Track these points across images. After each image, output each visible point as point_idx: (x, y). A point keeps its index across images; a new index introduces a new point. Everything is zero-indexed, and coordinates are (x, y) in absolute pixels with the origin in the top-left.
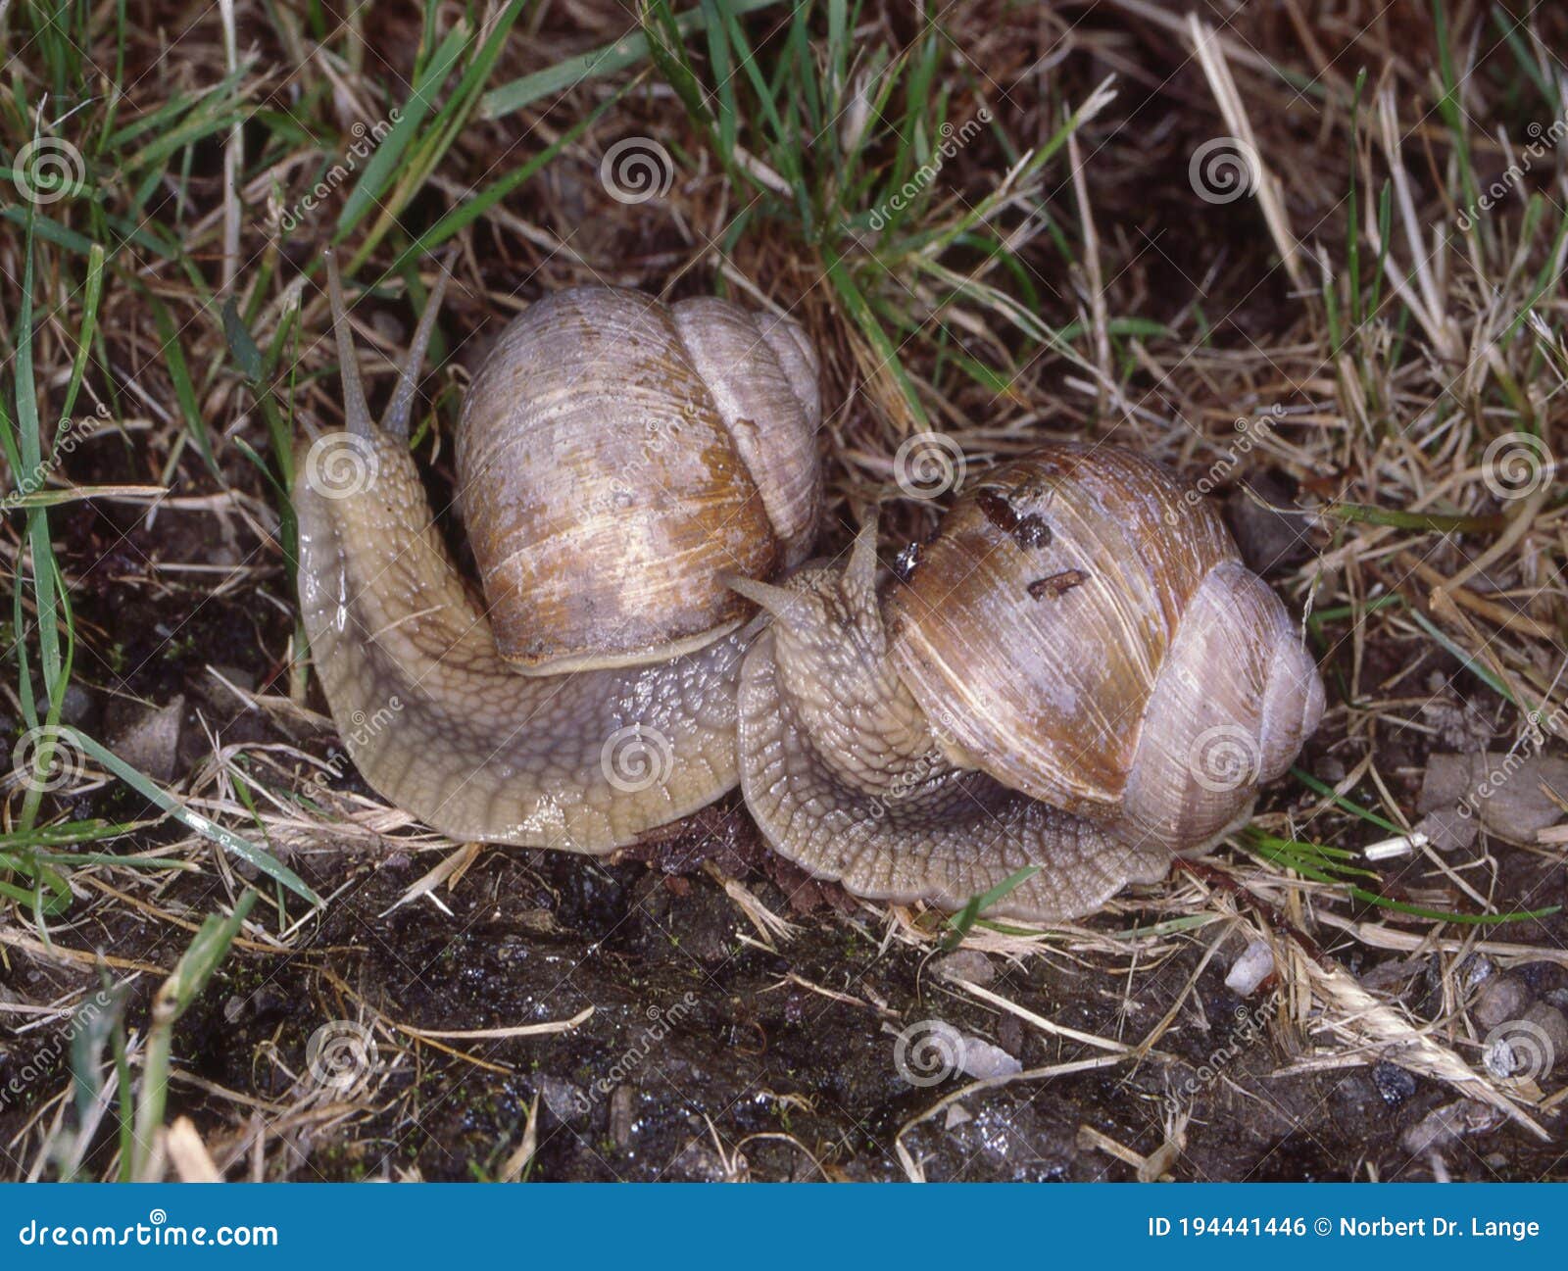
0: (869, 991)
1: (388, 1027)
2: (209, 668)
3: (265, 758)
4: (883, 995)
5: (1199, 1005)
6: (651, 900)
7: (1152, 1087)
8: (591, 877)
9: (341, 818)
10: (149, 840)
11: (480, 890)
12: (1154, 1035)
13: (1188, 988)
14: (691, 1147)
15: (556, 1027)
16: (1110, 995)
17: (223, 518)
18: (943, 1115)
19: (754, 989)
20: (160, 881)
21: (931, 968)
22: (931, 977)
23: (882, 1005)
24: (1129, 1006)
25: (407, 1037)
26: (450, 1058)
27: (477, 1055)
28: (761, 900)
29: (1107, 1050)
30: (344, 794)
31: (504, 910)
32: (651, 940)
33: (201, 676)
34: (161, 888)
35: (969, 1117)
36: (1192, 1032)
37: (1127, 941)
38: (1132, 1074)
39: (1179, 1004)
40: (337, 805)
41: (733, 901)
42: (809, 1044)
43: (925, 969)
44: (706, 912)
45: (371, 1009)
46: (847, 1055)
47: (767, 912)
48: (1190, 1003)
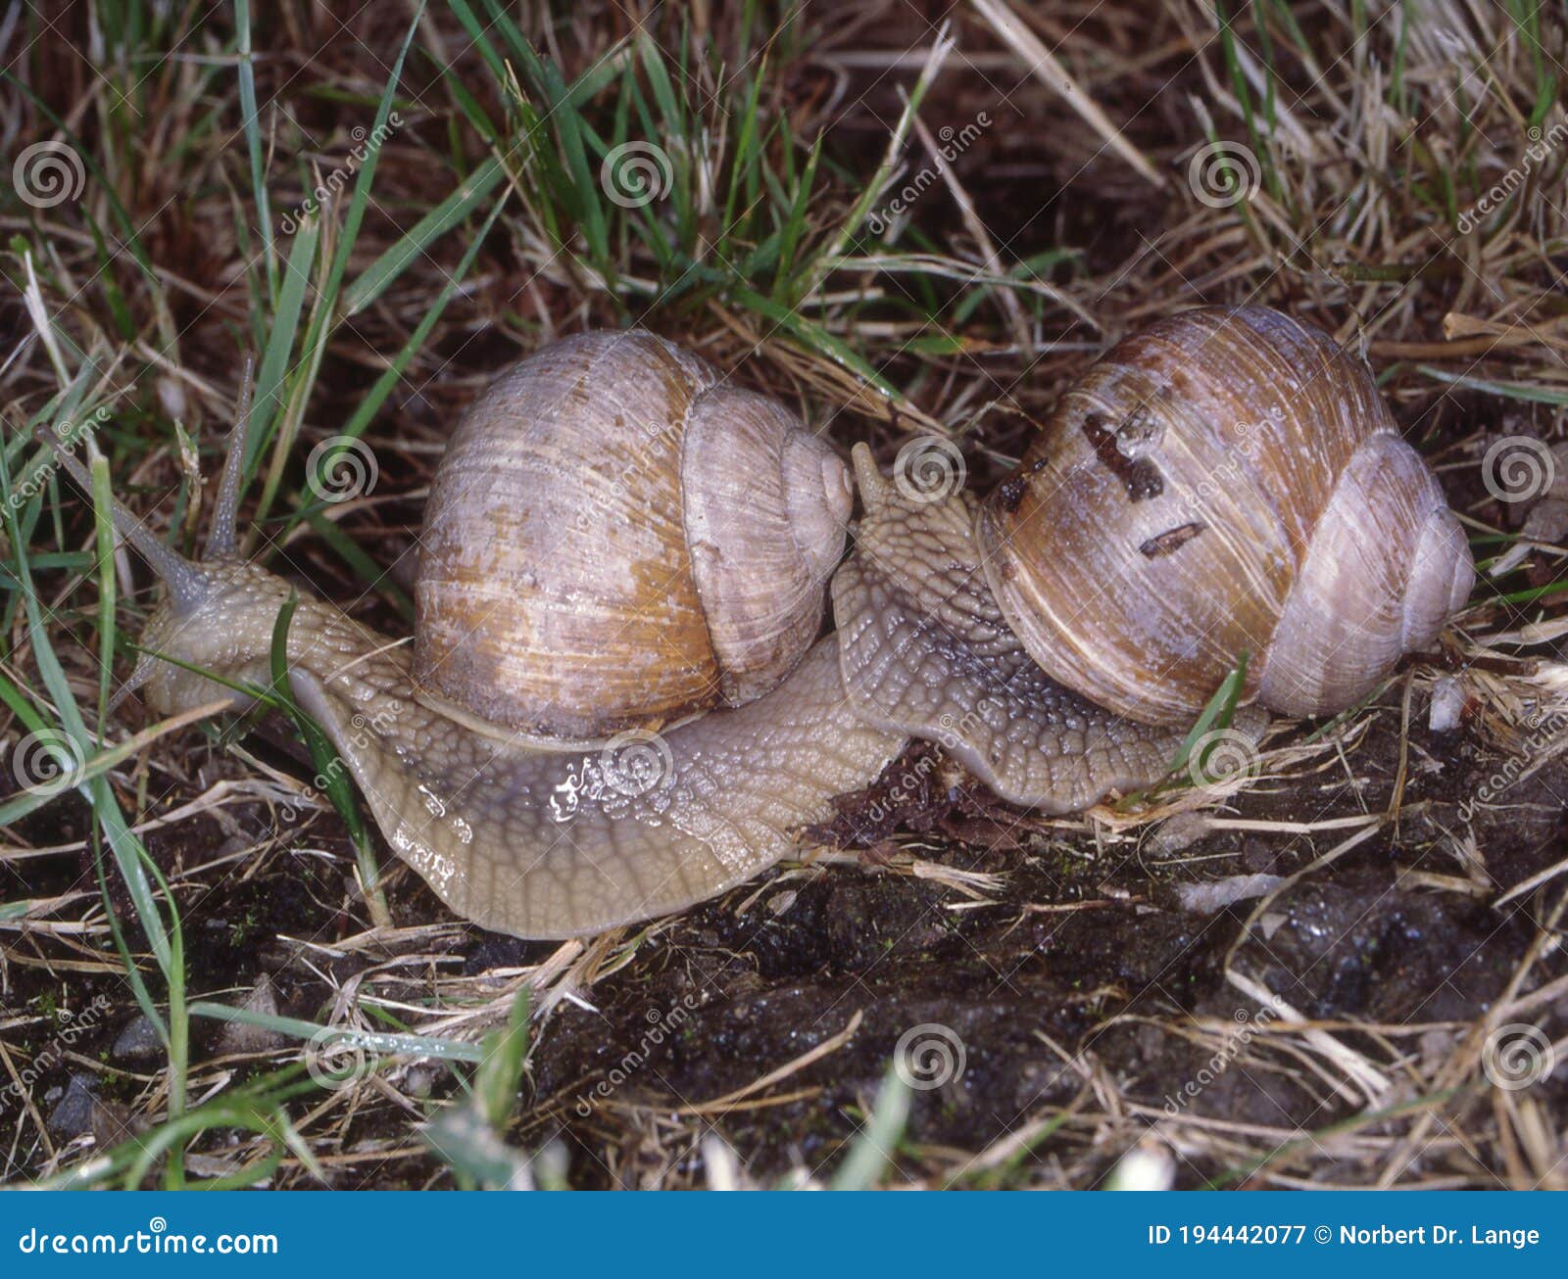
0: (1105, 890)
1: (669, 1117)
2: (280, 937)
3: (386, 978)
4: (1120, 887)
5: (1423, 752)
6: (851, 912)
7: (1420, 836)
8: (773, 929)
9: (492, 996)
10: (304, 1105)
11: (673, 986)
12: (1396, 796)
13: (1405, 743)
14: (1031, 1072)
15: (835, 1043)
16: (1332, 787)
17: (218, 813)
18: (1258, 931)
19: (995, 939)
20: (335, 1135)
21: (1148, 848)
22: (1153, 857)
23: (1125, 895)
24: (1360, 784)
25: (691, 1117)
26: (747, 1113)
27: (772, 1095)
28: (954, 866)
29: (1362, 826)
30: (485, 975)
31: (709, 988)
32: (864, 954)
33: (275, 947)
34: (339, 1141)
35: (1283, 919)
36: (1428, 778)
37: (1319, 741)
38: (1397, 833)
39: (1404, 762)
40: (482, 988)
41: (927, 881)
42: (1079, 957)
43: (1142, 853)
44: (906, 904)
45: (645, 1109)
46: (1119, 947)
47: (966, 874)
48: (1413, 756)
